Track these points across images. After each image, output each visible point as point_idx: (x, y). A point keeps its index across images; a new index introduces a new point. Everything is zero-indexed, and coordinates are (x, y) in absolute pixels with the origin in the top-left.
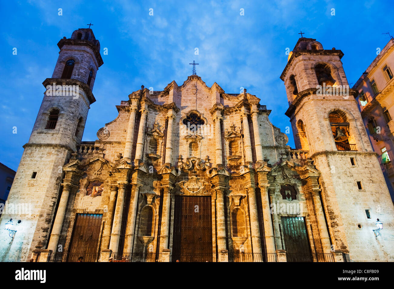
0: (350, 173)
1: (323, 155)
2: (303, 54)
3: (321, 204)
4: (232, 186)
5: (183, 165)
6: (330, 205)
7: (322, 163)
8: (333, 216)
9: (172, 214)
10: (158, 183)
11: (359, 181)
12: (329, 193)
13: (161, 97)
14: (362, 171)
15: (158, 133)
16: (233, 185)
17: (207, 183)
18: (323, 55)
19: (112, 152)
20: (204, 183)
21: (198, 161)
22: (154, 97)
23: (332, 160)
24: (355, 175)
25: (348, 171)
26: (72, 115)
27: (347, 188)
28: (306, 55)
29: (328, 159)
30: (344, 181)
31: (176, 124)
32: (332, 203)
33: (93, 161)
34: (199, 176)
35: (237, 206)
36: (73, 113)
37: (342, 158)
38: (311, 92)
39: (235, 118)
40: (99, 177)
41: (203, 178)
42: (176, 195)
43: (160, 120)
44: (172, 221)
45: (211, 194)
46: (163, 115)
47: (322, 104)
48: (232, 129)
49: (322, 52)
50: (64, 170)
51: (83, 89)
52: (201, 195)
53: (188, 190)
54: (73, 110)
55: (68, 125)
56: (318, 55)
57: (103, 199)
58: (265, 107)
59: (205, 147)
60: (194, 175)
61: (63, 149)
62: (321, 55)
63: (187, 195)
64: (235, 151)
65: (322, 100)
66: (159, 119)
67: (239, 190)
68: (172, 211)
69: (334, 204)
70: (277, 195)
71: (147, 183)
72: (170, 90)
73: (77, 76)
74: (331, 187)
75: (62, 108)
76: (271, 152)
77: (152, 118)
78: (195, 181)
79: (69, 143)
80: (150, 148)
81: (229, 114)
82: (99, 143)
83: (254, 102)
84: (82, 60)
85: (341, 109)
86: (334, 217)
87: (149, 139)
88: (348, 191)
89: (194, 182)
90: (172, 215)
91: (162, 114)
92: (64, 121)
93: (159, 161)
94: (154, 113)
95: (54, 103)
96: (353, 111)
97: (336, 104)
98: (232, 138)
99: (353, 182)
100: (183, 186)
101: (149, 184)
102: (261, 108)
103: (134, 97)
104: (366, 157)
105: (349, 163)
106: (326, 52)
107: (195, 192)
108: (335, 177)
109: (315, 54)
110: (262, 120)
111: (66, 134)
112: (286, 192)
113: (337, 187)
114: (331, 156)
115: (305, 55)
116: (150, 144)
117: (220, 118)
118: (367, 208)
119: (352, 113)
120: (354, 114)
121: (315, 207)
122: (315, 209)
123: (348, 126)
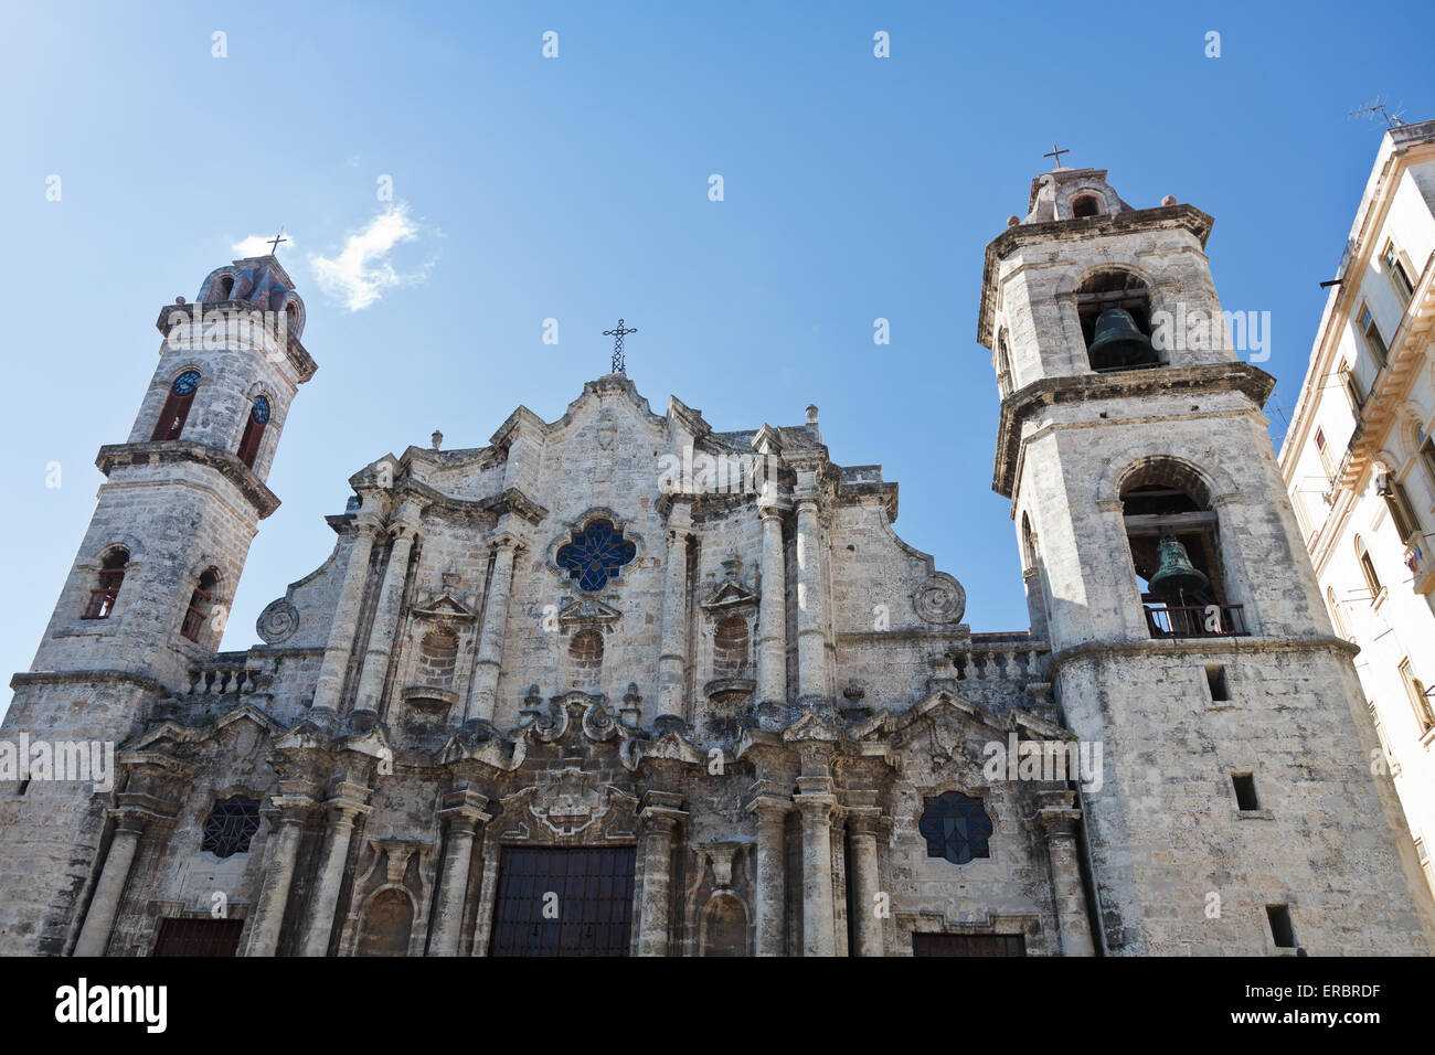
0: (1201, 735)
1: (1084, 662)
2: (1026, 242)
3: (1076, 875)
4: (713, 802)
5: (534, 727)
6: (1108, 883)
7: (1081, 695)
8: (1117, 933)
9: (478, 921)
10: (438, 800)
11: (1241, 770)
12: (1103, 826)
13: (483, 470)
14: (1262, 724)
15: (455, 607)
16: (715, 799)
17: (619, 794)
18: (1114, 234)
20: (610, 792)
21: (590, 706)
22: (454, 471)
23: (1122, 680)
24: (1226, 743)
25: (1192, 724)
26: (168, 563)
27: (1181, 803)
28: (1041, 243)
29: (1101, 679)
30: (1169, 774)
31: (530, 569)
32: (1115, 875)
33: (227, 722)
34: (595, 765)
35: (724, 887)
36: (173, 557)
37: (1166, 670)
38: (1048, 397)
39: (745, 526)
40: (246, 781)
41: (612, 772)
42: (502, 842)
43: (471, 556)
44: (478, 947)
45: (633, 837)
46: (484, 538)
47: (1095, 443)
48: (728, 574)
49: (1104, 224)
50: (123, 761)
51: (217, 468)
52: (594, 843)
53: (548, 823)
54: (175, 546)
55: (154, 600)
56: (1092, 237)
57: (249, 863)
58: (874, 471)
59: (630, 648)
60: (575, 764)
61: (127, 686)
62: (1105, 235)
63: (545, 843)
64: (739, 660)
65: (1093, 425)
66: (468, 553)
67: (735, 819)
68: (480, 908)
69: (1120, 879)
70: (902, 840)
71: (395, 801)
72: (509, 441)
73: (199, 428)
74: (1111, 800)
75: (139, 543)
76: (888, 654)
77: (441, 552)
78: (576, 786)
79: (150, 665)
80: (427, 666)
81: (727, 511)
82: (260, 656)
83: (804, 460)
84: (222, 370)
85: (1180, 453)
86: (1120, 935)
87: (420, 630)
88: (1187, 821)
89: (572, 790)
90: (481, 925)
91: (479, 536)
92: (139, 589)
93: (451, 714)
94: (452, 532)
95: (118, 529)
96: (1232, 459)
97: (1155, 434)
98: (726, 607)
99: (1216, 776)
100: (531, 808)
101: (404, 805)
102: (859, 477)
103: (367, 484)
104: (1285, 662)
105: (1201, 689)
106: (1124, 223)
107: (573, 831)
108: (1131, 757)
109: (1077, 236)
110: (861, 526)
111: (143, 634)
112: (949, 825)
113: (1134, 803)
114: (1116, 663)
115: (1034, 243)
116: (426, 651)
117: (685, 532)
118: (1276, 899)
119: (1229, 467)
120: (1239, 470)
121: (1053, 891)
122: (1054, 901)
123: (1214, 527)
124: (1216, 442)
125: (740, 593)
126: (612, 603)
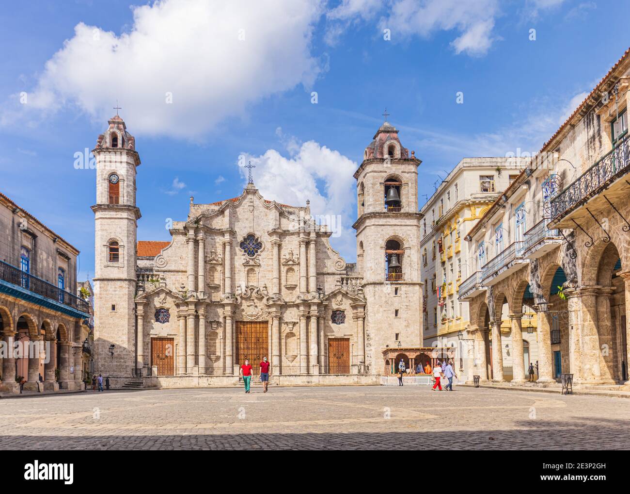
0: (391, 302)
1: (372, 285)
5: (241, 294)
7: (370, 292)
11: (397, 309)
14: (403, 300)
15: (215, 260)
16: (287, 313)
19: (173, 280)
20: (262, 309)
21: (256, 289)
23: (379, 290)
24: (395, 304)
25: (390, 299)
26: (130, 245)
27: (385, 315)
29: (375, 289)
30: (384, 310)
33: (157, 290)
34: (257, 304)
35: (291, 330)
36: (131, 243)
37: (387, 288)
39: (294, 242)
40: (164, 305)
41: (261, 305)
42: (236, 321)
45: (268, 320)
47: (382, 230)
48: (290, 256)
49: (395, 161)
50: (135, 302)
51: (133, 212)
52: (258, 321)
53: (247, 316)
57: (171, 325)
60: (252, 303)
61: (131, 282)
63: (247, 321)
64: (291, 278)
66: (216, 244)
67: (292, 316)
70: (328, 320)
71: (210, 312)
72: (225, 209)
75: (120, 238)
76: (327, 278)
77: (209, 245)
78: (253, 308)
80: (210, 277)
82: (158, 271)
84: (127, 176)
87: (208, 267)
88: (385, 318)
91: (219, 239)
92: (126, 253)
93: (218, 290)
97: (396, 230)
98: (289, 265)
99: (392, 310)
100: (243, 313)
103: (191, 226)
104: (410, 287)
105: (393, 292)
106: (401, 161)
107: (253, 318)
111: (130, 267)
112: (337, 316)
114: (378, 286)
115: (377, 163)
116: (209, 273)
117: (278, 243)
118: (397, 332)
119: (410, 240)
120: (412, 240)
121: (358, 330)
122: (357, 332)
123: (403, 254)
124: (409, 232)
125: (293, 261)
126: (258, 261)
